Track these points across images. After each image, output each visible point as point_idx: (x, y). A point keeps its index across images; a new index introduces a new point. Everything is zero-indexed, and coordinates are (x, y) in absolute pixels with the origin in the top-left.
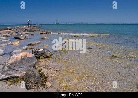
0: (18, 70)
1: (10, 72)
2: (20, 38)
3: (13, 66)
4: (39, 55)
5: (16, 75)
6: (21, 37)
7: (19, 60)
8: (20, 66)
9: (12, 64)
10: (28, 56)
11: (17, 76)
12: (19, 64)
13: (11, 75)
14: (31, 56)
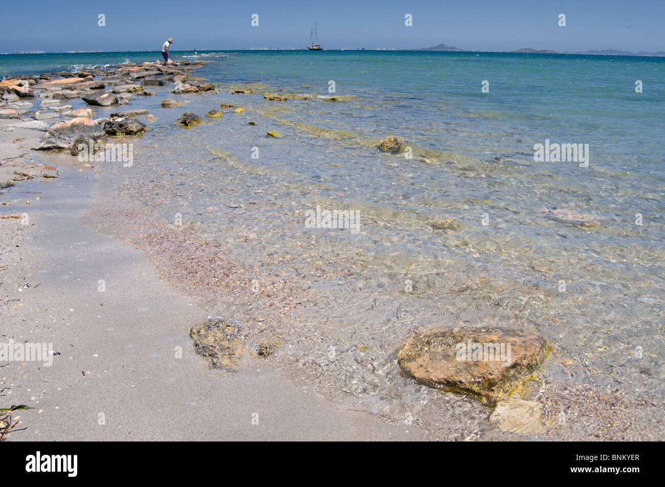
0: (65, 139)
1: (53, 140)
2: (99, 102)
3: (58, 134)
4: (114, 129)
5: (61, 145)
6: (103, 99)
7: (68, 126)
8: (69, 135)
9: (57, 130)
10: (85, 124)
11: (63, 146)
12: (67, 132)
13: (53, 143)
14: (91, 125)
